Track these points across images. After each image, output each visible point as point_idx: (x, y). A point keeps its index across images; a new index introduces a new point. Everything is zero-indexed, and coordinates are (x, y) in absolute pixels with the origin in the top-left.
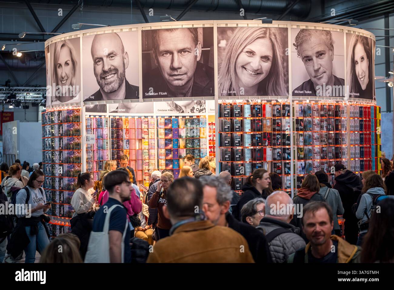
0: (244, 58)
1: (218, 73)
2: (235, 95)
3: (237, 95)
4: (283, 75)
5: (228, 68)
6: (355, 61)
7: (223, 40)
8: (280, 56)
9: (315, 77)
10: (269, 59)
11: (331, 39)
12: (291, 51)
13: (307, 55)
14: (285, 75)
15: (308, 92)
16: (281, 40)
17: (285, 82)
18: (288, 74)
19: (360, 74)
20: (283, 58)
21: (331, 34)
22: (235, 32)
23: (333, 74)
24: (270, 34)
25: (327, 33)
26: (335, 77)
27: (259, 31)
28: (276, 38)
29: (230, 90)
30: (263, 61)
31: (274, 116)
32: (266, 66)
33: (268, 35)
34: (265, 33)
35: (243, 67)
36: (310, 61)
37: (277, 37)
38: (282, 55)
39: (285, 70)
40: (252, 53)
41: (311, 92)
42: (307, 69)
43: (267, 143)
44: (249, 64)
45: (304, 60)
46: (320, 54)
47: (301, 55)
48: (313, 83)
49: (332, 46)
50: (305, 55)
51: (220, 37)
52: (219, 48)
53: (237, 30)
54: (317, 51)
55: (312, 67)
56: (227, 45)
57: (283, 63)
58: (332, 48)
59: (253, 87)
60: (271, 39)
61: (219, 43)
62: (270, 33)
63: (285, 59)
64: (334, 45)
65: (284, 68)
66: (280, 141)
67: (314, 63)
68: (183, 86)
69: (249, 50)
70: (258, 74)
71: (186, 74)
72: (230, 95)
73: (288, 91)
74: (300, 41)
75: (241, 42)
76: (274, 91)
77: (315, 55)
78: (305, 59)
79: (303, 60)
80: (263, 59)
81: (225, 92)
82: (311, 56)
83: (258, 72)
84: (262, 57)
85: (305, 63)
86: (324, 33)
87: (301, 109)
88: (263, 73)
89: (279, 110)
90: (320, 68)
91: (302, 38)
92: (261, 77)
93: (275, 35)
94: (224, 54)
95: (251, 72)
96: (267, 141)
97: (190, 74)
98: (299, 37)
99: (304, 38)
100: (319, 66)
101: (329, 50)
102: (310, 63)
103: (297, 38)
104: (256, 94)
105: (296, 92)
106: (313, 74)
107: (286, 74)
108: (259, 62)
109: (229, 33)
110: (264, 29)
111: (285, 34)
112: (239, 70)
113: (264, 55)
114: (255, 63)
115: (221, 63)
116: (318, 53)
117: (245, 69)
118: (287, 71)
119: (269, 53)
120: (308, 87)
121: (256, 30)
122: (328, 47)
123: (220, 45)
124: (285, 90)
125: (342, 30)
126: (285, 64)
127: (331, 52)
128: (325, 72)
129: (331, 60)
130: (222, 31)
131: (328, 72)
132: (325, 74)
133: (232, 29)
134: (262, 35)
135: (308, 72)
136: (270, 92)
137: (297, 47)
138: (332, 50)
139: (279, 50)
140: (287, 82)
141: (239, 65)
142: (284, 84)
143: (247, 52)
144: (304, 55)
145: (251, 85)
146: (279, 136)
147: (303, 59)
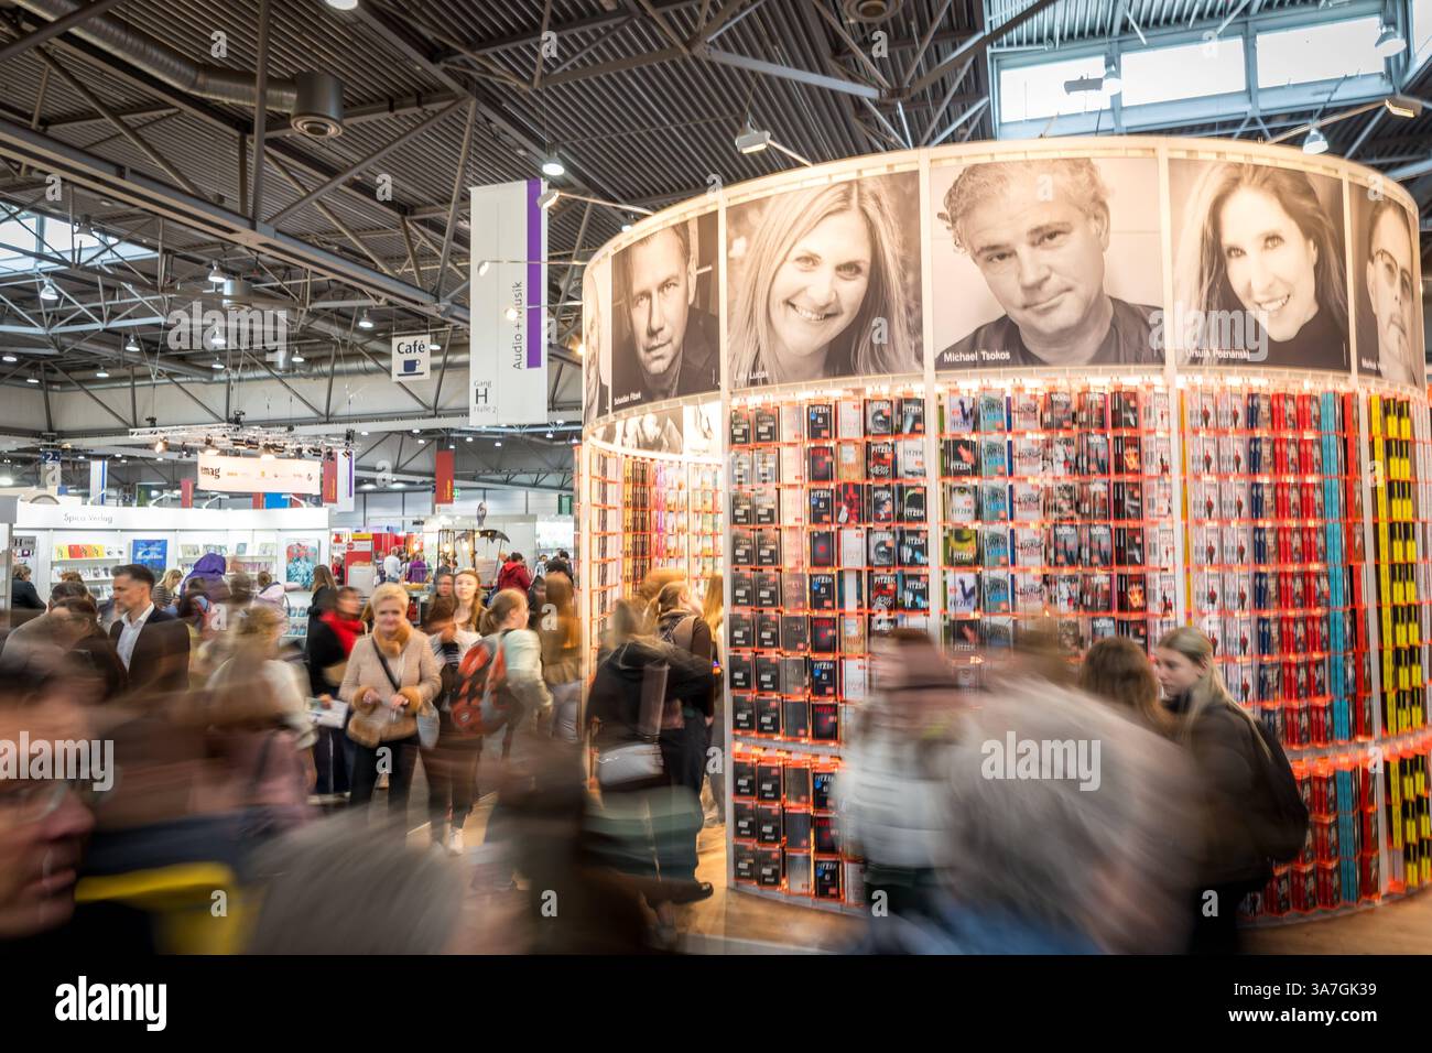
0: (790, 278)
1: (729, 329)
2: (765, 381)
3: (770, 381)
4: (903, 311)
5: (752, 311)
6: (1225, 249)
7: (738, 237)
8: (895, 256)
9: (1025, 307)
10: (858, 270)
11: (1093, 182)
12: (935, 236)
13: (992, 243)
14: (909, 311)
15: (997, 355)
16: (898, 209)
17: (909, 331)
18: (919, 307)
19: (1257, 286)
20: (903, 261)
21: (1092, 168)
22: (766, 212)
23: (1107, 291)
24: (861, 196)
25: (1075, 164)
26: (1116, 301)
27: (827, 195)
28: (880, 206)
29: (754, 369)
30: (842, 278)
31: (866, 432)
32: (852, 291)
33: (854, 201)
34: (847, 197)
35: (789, 303)
36: (1007, 260)
37: (885, 201)
38: (899, 252)
39: (910, 295)
40: (811, 260)
41: (1007, 355)
42: (991, 285)
43: (843, 516)
44: (803, 294)
45: (980, 260)
46: (1045, 235)
47: (970, 243)
48: (1017, 327)
49: (1103, 205)
50: (985, 244)
51: (732, 232)
52: (729, 260)
53: (771, 204)
54: (1034, 227)
55: (1014, 277)
56: (747, 249)
57: (903, 277)
58: (1100, 211)
59: (814, 354)
60: (863, 211)
61: (729, 247)
62: (860, 194)
63: (911, 263)
64: (1109, 202)
65: (905, 290)
66: (888, 508)
67: (1020, 265)
68: (665, 372)
69: (804, 254)
70: (828, 316)
71: (670, 341)
72: (754, 383)
73: (920, 358)
74: (963, 201)
75: (783, 235)
76: (874, 361)
77: (1026, 239)
78: (985, 254)
79: (978, 260)
80: (842, 273)
81: (743, 377)
82: (1008, 245)
83: (827, 314)
84: (839, 268)
85: (984, 269)
86: (1065, 168)
87: (963, 410)
88: (842, 313)
89: (887, 417)
90: (1047, 278)
91: (972, 193)
92: (838, 325)
93: (877, 198)
94: (743, 274)
95: (809, 315)
96: (845, 508)
97: (677, 340)
98: (961, 191)
99: (978, 194)
100: (1045, 272)
101: (1088, 217)
102: (1007, 265)
103: (954, 194)
104: (820, 375)
105: (948, 358)
106: (1019, 297)
107: (913, 305)
108: (832, 282)
109: (753, 216)
110: (844, 187)
111: (909, 189)
112: (778, 313)
113: (844, 260)
114: (822, 286)
115: (735, 300)
116: (1037, 230)
117: (793, 306)
118: (918, 298)
119: (862, 254)
120: (998, 340)
121: (820, 195)
122: (1081, 209)
123: (732, 254)
124: (910, 358)
125: (1154, 150)
126: (910, 278)
127: (1094, 225)
128: (1069, 290)
129: (1098, 248)
130: (737, 214)
131: (1083, 290)
132: (1069, 297)
133: (759, 204)
134: (839, 205)
135: (996, 295)
136: (861, 364)
137: (954, 222)
138: (1102, 218)
139: (890, 242)
140: (916, 329)
141: (777, 298)
142: (906, 339)
143: (798, 259)
144: (980, 242)
145: (807, 351)
146: (885, 495)
147: (976, 255)
